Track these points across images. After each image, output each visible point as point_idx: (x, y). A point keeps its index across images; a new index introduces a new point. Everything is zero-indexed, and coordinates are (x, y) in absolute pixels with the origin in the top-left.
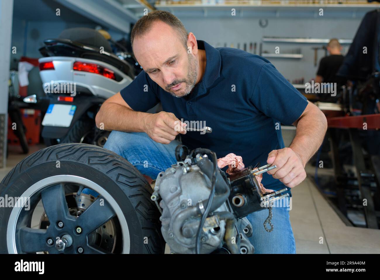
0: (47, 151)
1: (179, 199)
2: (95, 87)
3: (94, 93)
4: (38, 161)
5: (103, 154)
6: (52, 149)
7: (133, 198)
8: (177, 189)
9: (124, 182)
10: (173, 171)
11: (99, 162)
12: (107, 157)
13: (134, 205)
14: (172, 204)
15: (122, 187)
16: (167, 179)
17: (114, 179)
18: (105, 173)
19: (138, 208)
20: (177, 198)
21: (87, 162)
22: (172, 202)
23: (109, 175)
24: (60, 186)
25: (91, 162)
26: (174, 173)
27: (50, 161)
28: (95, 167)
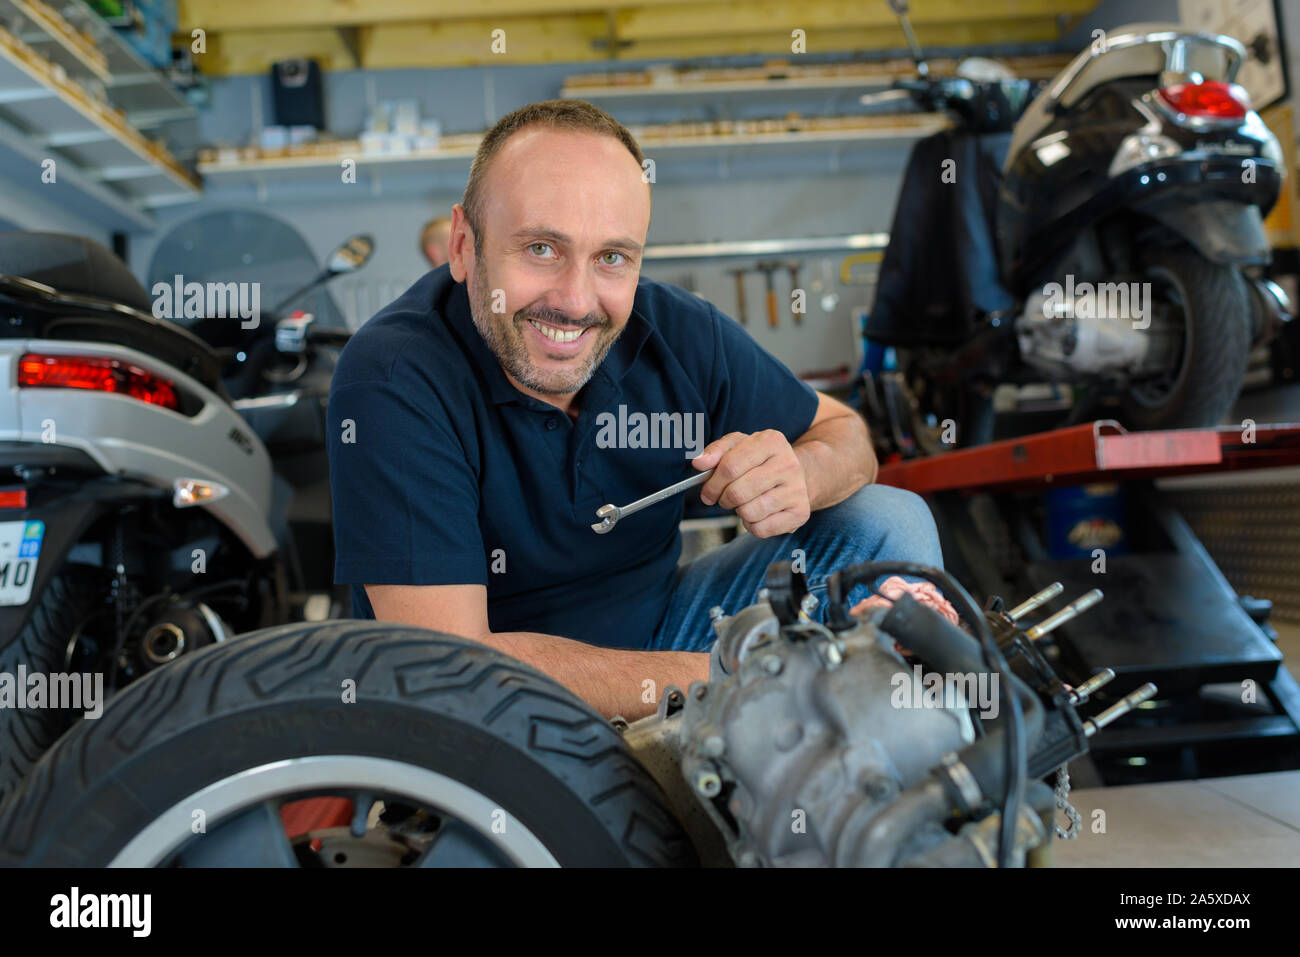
0: (197, 672)
1: (845, 768)
2: (111, 442)
3: (108, 464)
4: (167, 722)
5: (444, 651)
6: (216, 659)
7: (605, 806)
8: (800, 733)
9: (557, 744)
10: (775, 666)
11: (441, 682)
12: (466, 659)
13: (616, 830)
14: (817, 793)
15: (556, 766)
16: (756, 699)
17: (518, 738)
18: (478, 722)
19: (633, 839)
20: (834, 763)
21: (395, 689)
22: (813, 784)
23: (496, 729)
24: (265, 814)
25: (410, 687)
26: (781, 671)
27: (226, 712)
28: (433, 704)
